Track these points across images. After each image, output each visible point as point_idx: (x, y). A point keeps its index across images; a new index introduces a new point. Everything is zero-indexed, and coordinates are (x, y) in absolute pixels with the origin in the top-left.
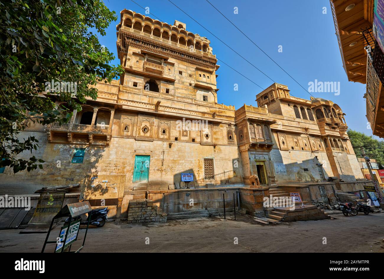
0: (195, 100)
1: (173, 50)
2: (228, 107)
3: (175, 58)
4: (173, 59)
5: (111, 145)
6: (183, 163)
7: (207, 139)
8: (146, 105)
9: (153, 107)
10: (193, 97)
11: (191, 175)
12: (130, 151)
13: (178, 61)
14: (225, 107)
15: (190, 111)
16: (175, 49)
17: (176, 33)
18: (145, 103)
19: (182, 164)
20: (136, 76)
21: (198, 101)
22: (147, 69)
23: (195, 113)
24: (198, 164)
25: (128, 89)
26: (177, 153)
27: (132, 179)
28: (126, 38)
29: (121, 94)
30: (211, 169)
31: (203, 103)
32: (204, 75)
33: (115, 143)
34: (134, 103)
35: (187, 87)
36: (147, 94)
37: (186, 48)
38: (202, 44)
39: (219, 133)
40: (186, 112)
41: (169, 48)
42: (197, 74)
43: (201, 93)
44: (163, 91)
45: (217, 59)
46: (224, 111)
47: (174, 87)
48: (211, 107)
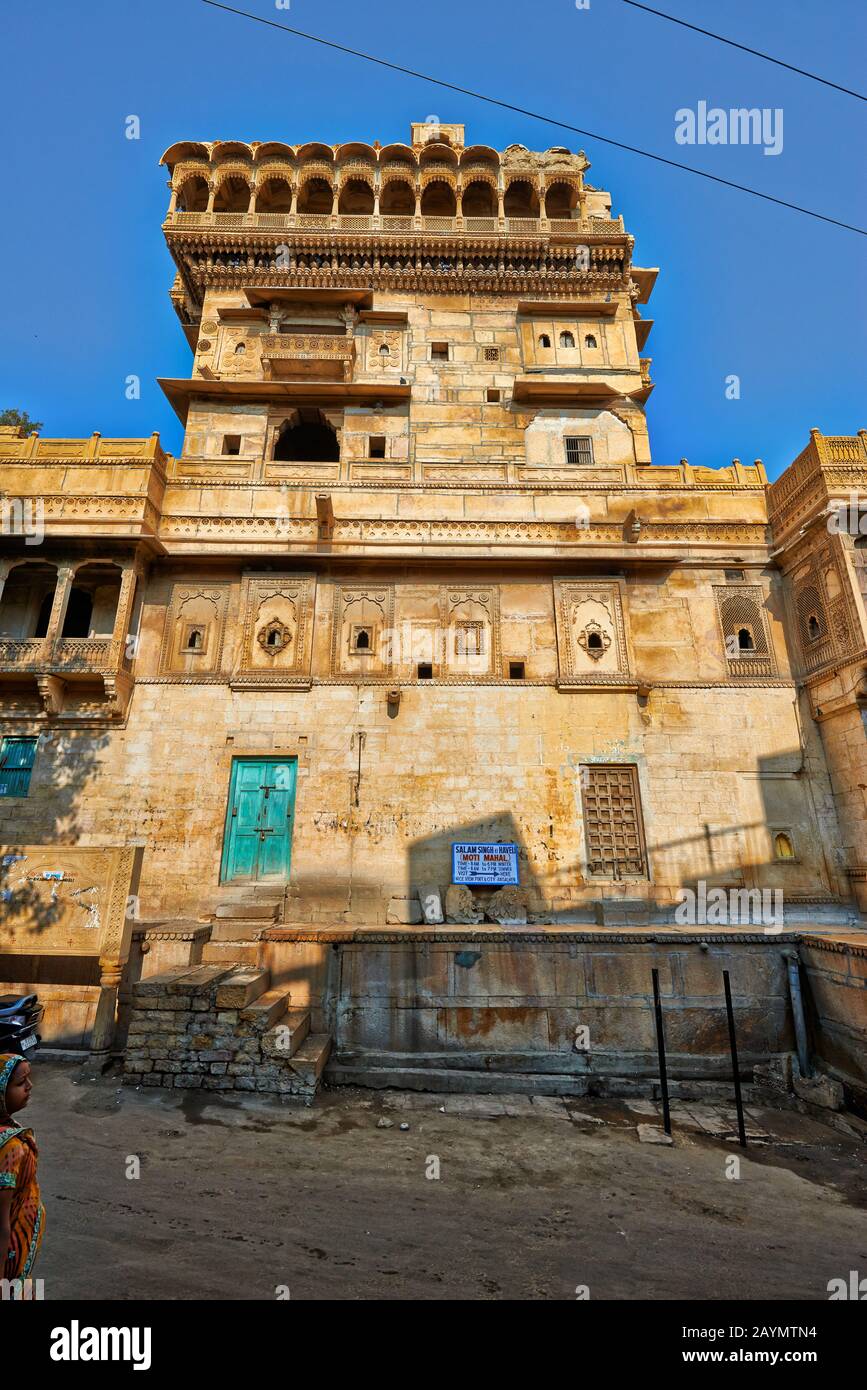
0: (521, 467)
1: (393, 256)
2: (723, 474)
3: (411, 291)
4: (403, 296)
5: (132, 718)
6: (465, 790)
7: (596, 659)
8: (275, 529)
9: (309, 532)
10: (510, 452)
11: (505, 850)
12: (207, 740)
13: (425, 299)
14: (702, 476)
15: (492, 524)
17: (406, 169)
18: (272, 521)
19: (455, 795)
20: (235, 408)
21: (535, 469)
22: (277, 367)
23: (523, 533)
24: (545, 795)
25: (201, 470)
26: (429, 740)
29: (171, 496)
30: (628, 818)
31: (563, 475)
32: (567, 335)
33: (149, 706)
34: (224, 527)
35: (475, 411)
36: (280, 480)
37: (458, 227)
38: (541, 183)
39: (670, 621)
40: (472, 532)
41: (372, 248)
42: (528, 339)
43: (553, 429)
44: (355, 453)
45: (631, 238)
46: (694, 499)
47: (407, 426)
48: (614, 490)
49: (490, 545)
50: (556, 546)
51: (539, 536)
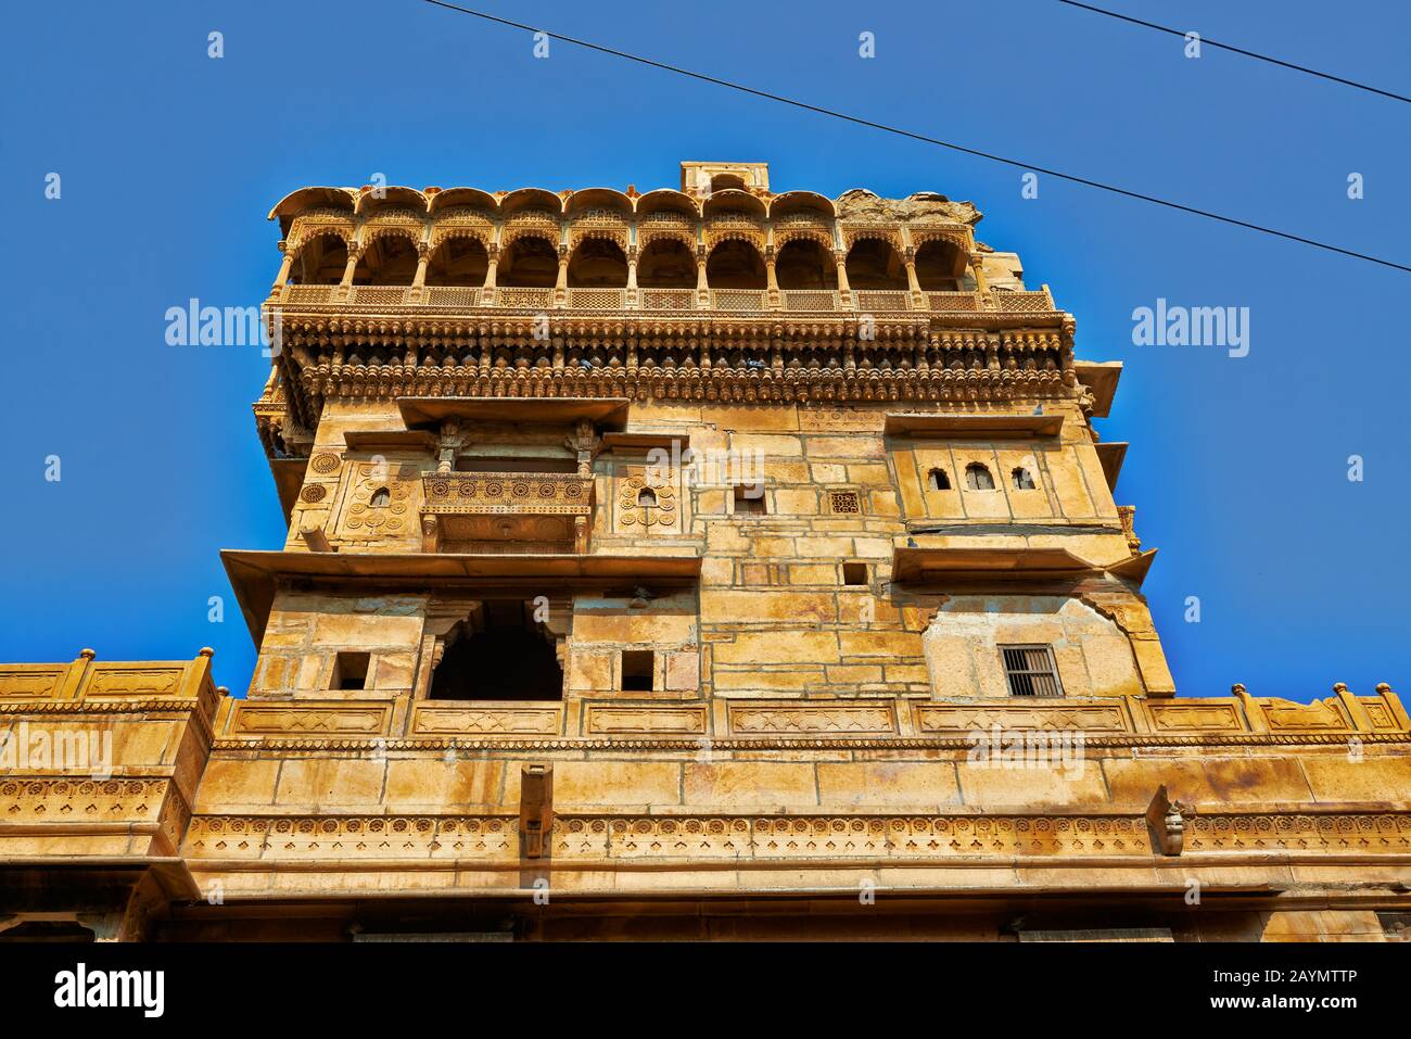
0: (922, 705)
1: (659, 348)
2: (1320, 712)
3: (697, 402)
4: (680, 410)
8: (429, 838)
9: (499, 845)
10: (899, 676)
13: (718, 413)
14: (1282, 717)
15: (877, 821)
16: (675, 335)
17: (679, 224)
18: (423, 822)
20: (364, 603)
21: (951, 709)
22: (445, 530)
23: (943, 839)
25: (284, 720)
28: (302, 360)
31: (1008, 721)
32: (977, 468)
34: (322, 838)
35: (823, 602)
36: (446, 738)
37: (772, 304)
38: (905, 241)
40: (839, 838)
41: (625, 336)
42: (910, 476)
43: (975, 631)
44: (595, 683)
45: (1069, 317)
46: (1276, 763)
47: (694, 631)
48: (1114, 746)
49: (878, 866)
50: (1015, 865)
51: (977, 844)
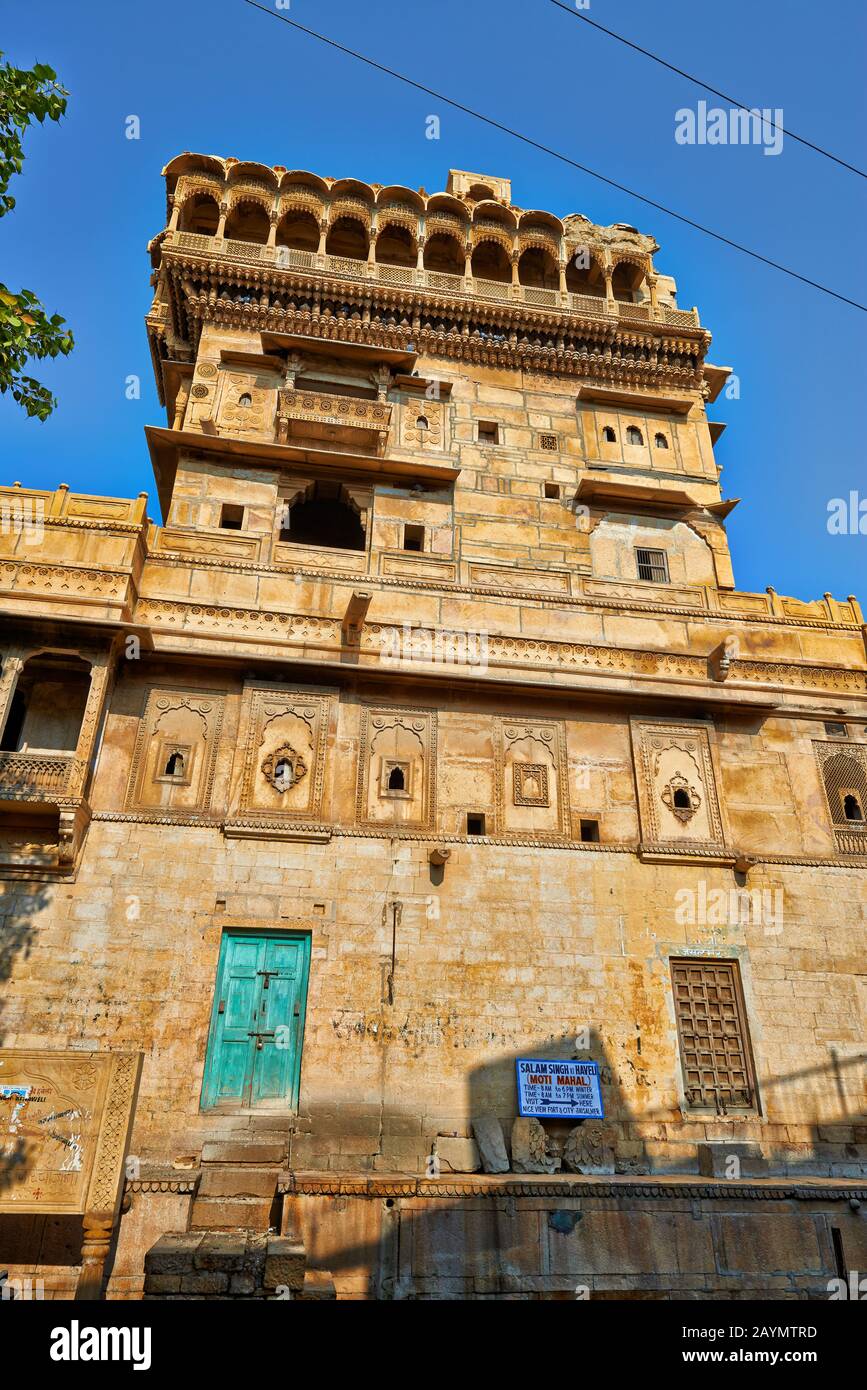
0: (586, 578)
1: (437, 317)
2: (814, 608)
3: (455, 358)
4: (444, 362)
5: (85, 868)
6: (529, 986)
7: (684, 822)
8: (287, 627)
9: (330, 636)
10: (574, 559)
11: (583, 1070)
12: (189, 905)
13: (470, 368)
14: (793, 609)
15: (554, 645)
16: (448, 309)
17: (454, 223)
18: (283, 617)
19: (517, 993)
20: (238, 472)
21: (603, 583)
22: (295, 430)
23: (592, 659)
24: (629, 997)
25: (192, 544)
26: (482, 917)
27: (198, 1085)
28: (188, 290)
29: (153, 572)
30: (729, 1031)
31: (635, 594)
32: (633, 430)
33: (108, 851)
34: (221, 620)
35: (531, 507)
36: (295, 567)
37: (513, 295)
38: (608, 261)
39: (766, 780)
40: (532, 652)
41: (414, 305)
42: (591, 430)
43: (622, 537)
44: (388, 542)
45: (708, 333)
46: (784, 635)
47: (450, 516)
48: (695, 616)
49: (553, 671)
50: (631, 678)
51: (611, 664)
